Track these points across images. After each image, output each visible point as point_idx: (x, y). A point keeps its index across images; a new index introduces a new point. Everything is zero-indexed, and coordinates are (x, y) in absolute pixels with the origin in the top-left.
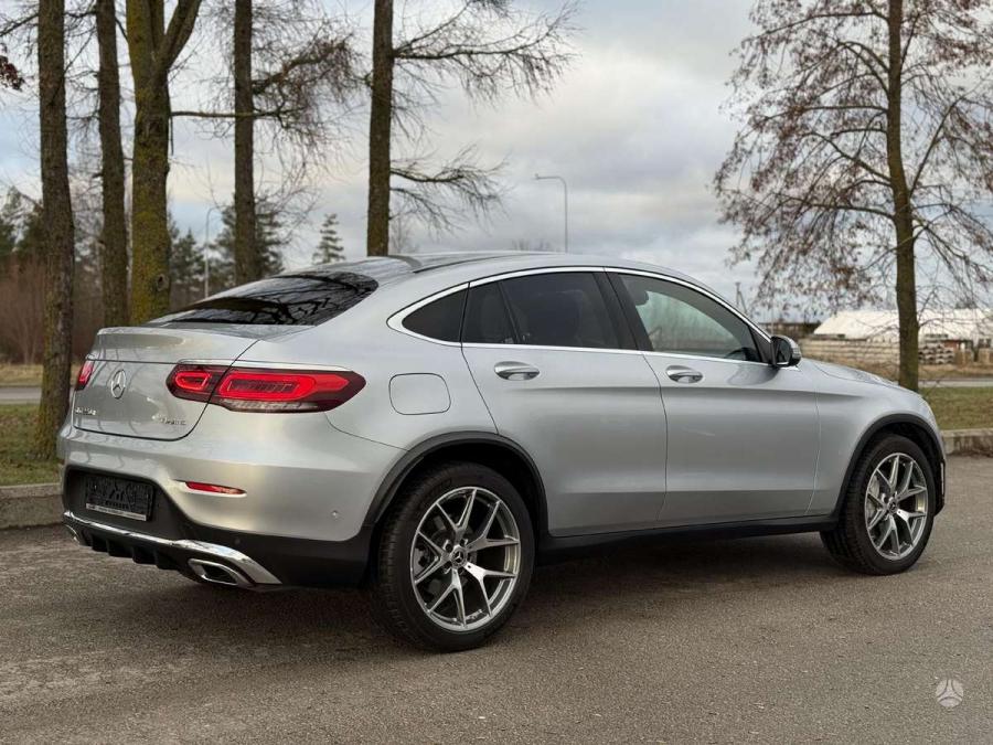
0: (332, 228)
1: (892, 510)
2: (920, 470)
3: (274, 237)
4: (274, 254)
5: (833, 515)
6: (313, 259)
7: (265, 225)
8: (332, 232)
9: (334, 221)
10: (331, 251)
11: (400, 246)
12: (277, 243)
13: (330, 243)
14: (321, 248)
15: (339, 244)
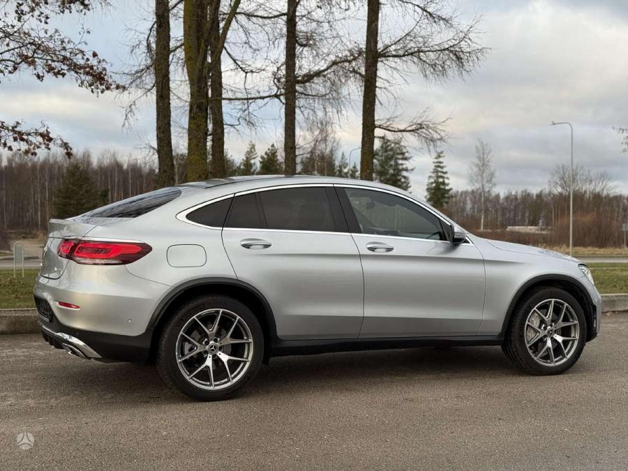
0: (440, 160)
1: (550, 334)
2: (572, 310)
3: (404, 166)
4: (405, 177)
5: (500, 335)
6: (429, 180)
7: (399, 159)
8: (440, 162)
9: (442, 155)
10: (440, 174)
11: (483, 170)
12: (406, 170)
13: (439, 169)
14: (433, 172)
15: (444, 170)
